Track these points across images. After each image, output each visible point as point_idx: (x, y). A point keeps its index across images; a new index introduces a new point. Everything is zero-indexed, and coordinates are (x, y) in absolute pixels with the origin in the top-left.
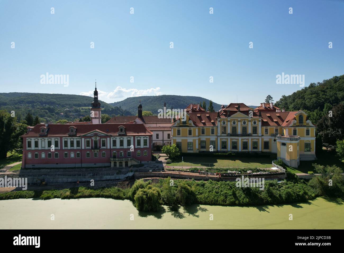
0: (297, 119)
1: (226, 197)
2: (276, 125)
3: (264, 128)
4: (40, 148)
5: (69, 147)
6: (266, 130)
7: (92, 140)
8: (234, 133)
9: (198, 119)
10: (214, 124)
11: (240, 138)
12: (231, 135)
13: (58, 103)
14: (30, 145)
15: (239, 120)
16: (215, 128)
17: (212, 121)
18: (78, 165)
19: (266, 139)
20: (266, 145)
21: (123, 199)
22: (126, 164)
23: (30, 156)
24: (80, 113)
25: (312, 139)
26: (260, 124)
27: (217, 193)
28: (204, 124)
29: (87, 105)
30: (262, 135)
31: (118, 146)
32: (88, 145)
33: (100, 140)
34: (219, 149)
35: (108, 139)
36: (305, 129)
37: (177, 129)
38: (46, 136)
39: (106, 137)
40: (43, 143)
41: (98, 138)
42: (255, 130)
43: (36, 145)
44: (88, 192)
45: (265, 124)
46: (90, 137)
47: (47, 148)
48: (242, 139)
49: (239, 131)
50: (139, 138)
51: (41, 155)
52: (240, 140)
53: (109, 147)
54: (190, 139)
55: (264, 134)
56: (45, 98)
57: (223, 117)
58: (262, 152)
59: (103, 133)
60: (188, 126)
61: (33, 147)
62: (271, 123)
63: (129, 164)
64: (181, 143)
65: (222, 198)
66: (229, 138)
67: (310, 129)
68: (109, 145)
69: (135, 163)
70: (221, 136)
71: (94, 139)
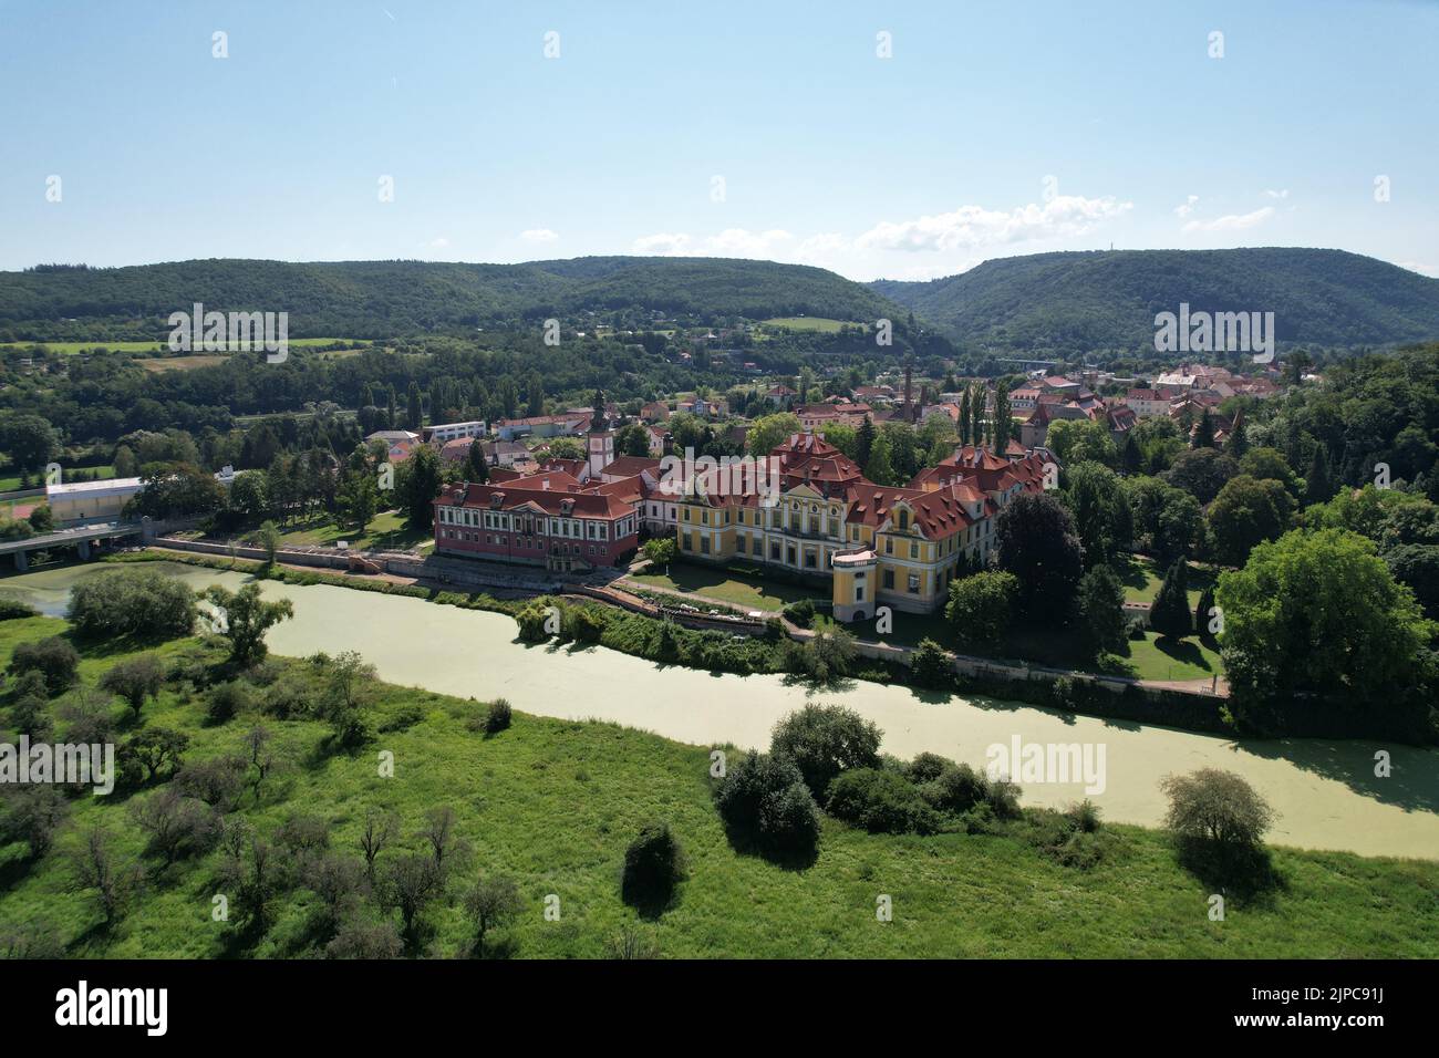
2: (876, 521)
3: (852, 525)
4: (455, 523)
5: (493, 527)
6: (856, 532)
7: (523, 519)
8: (794, 531)
11: (800, 542)
12: (786, 532)
13: (695, 305)
14: (442, 517)
15: (805, 500)
18: (505, 558)
22: (568, 568)
23: (443, 534)
24: (749, 350)
25: (922, 567)
26: (844, 515)
29: (791, 309)
30: (848, 542)
31: (561, 534)
32: (518, 527)
33: (534, 520)
34: (767, 560)
35: (547, 520)
36: (910, 541)
37: (684, 507)
38: (461, 505)
39: (543, 516)
40: (459, 516)
41: (532, 517)
42: (834, 527)
43: (451, 517)
46: (520, 514)
47: (464, 525)
48: (804, 545)
49: (805, 526)
50: (592, 524)
51: (457, 535)
52: (801, 545)
53: (547, 534)
54: (705, 532)
55: (852, 540)
56: (661, 285)
59: (537, 508)
60: (702, 505)
62: (869, 516)
63: (573, 567)
64: (691, 535)
66: (785, 538)
67: (919, 543)
68: (547, 531)
69: (582, 566)
70: (771, 531)
71: (525, 516)
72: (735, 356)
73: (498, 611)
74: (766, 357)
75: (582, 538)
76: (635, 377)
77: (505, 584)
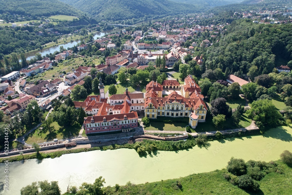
0: (200, 107)
1: (166, 148)
2: (191, 106)
3: (186, 108)
4: (92, 127)
5: (104, 125)
7: (113, 123)
8: (173, 109)
9: (157, 102)
10: (164, 105)
11: (175, 112)
12: (171, 110)
14: (87, 126)
15: (175, 104)
16: (164, 107)
17: (163, 103)
18: (109, 131)
19: (186, 112)
20: (186, 114)
21: (132, 149)
23: (88, 130)
25: (204, 115)
26: (184, 106)
27: (163, 146)
28: (160, 105)
29: (55, 13)
30: (185, 111)
31: (124, 123)
32: (112, 124)
33: (117, 122)
34: (166, 115)
35: (120, 121)
36: (203, 111)
37: (147, 109)
38: (94, 122)
39: (119, 121)
40: (93, 125)
41: (116, 121)
42: (182, 108)
43: (90, 126)
44: (119, 146)
45: (187, 106)
46: (112, 121)
47: (95, 126)
49: (175, 109)
50: (133, 120)
51: (93, 129)
52: (175, 113)
54: (153, 114)
55: (186, 110)
57: (168, 103)
58: (184, 117)
59: (118, 119)
60: (152, 109)
61: (89, 127)
62: (189, 106)
64: (149, 115)
65: (165, 148)
66: (170, 111)
68: (120, 123)
69: (132, 129)
70: (167, 110)
71: (114, 122)
72: (52, 30)
73: (123, 148)
74: (60, 30)
75: (130, 123)
76: (33, 41)
77: (116, 139)
